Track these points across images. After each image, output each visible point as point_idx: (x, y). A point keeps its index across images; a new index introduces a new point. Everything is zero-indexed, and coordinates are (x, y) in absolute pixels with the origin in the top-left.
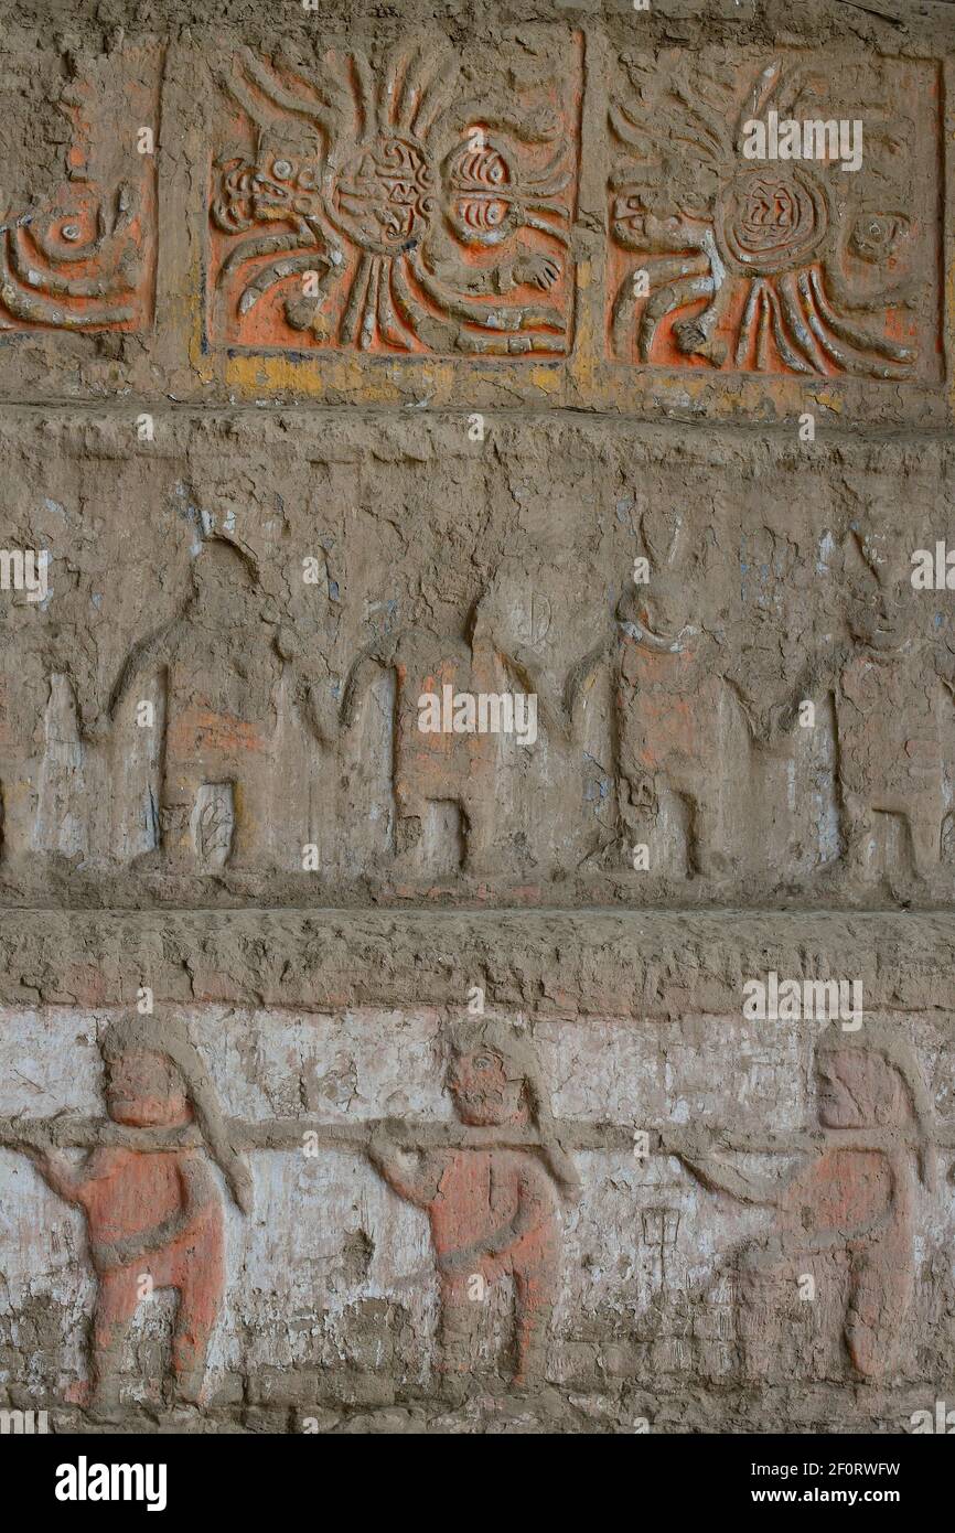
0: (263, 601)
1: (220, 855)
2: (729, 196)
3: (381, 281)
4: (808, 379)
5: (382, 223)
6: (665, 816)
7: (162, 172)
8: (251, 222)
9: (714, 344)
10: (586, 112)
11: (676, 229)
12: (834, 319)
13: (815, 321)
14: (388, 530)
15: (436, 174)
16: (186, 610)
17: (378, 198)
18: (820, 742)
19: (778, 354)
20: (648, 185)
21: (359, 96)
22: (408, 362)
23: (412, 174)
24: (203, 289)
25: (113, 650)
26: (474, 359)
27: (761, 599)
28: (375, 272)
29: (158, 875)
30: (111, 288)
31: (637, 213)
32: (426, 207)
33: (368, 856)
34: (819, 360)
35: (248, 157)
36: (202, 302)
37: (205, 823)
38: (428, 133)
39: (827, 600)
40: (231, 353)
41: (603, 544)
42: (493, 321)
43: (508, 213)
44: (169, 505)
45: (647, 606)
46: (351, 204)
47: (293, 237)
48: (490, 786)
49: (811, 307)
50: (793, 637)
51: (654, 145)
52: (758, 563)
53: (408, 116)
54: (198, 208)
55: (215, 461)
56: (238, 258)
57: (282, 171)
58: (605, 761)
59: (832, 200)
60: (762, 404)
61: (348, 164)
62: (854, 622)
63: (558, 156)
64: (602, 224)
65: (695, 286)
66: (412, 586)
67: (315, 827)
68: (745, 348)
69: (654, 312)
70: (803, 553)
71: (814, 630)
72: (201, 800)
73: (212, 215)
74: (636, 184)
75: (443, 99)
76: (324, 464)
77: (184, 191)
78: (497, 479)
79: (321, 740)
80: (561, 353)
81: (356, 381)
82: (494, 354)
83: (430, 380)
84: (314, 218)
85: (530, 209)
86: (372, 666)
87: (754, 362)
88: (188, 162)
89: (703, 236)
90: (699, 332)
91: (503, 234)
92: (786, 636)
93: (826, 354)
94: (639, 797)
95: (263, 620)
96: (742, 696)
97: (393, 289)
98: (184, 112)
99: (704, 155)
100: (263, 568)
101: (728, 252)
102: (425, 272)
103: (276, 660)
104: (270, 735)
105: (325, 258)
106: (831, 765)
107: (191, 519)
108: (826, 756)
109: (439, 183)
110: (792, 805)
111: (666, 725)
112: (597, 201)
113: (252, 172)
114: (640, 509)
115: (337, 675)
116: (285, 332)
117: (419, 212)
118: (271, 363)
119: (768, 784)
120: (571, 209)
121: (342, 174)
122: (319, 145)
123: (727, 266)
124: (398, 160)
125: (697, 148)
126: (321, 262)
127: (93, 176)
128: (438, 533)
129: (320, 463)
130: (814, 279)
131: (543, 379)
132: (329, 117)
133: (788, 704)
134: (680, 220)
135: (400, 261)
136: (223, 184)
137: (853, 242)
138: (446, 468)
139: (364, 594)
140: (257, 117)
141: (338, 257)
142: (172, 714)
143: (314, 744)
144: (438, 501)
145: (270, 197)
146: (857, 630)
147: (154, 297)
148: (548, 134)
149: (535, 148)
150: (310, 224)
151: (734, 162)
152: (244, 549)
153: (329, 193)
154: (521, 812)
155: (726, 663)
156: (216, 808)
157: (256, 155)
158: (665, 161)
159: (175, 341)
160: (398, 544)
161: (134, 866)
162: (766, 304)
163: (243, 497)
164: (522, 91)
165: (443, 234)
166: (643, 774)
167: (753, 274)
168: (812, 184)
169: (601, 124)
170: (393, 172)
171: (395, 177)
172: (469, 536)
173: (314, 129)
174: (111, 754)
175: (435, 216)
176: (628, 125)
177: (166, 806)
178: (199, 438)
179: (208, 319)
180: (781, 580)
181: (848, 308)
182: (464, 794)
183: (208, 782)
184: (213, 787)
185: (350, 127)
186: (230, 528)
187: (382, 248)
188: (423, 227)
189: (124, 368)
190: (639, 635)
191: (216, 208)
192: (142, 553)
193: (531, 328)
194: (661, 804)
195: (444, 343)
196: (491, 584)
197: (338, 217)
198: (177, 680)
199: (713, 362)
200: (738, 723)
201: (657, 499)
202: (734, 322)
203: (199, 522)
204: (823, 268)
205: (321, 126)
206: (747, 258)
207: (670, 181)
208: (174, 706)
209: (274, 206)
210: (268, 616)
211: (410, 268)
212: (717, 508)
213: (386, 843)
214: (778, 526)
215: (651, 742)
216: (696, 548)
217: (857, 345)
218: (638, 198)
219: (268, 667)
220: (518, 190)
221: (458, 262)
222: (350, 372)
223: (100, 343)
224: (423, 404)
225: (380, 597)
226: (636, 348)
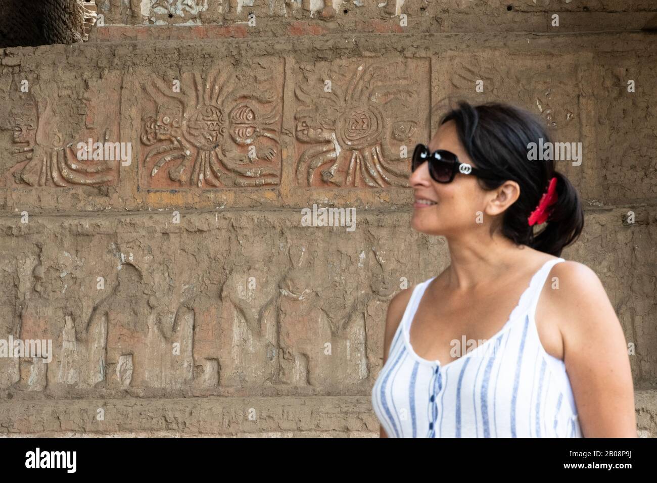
0: (144, 286)
1: (128, 382)
2: (342, 119)
3: (205, 161)
4: (376, 190)
5: (205, 138)
6: (298, 363)
7: (121, 123)
8: (155, 141)
9: (337, 178)
10: (285, 89)
11: (320, 134)
12: (386, 165)
13: (378, 166)
14: (191, 258)
15: (226, 118)
16: (115, 291)
17: (204, 129)
18: (359, 333)
19: (363, 180)
20: (310, 117)
21: (197, 90)
22: (216, 192)
23: (217, 119)
24: (138, 167)
25: (88, 307)
26: (241, 189)
27: (336, 278)
28: (203, 157)
29: (104, 390)
30: (103, 169)
31: (305, 128)
32: (222, 131)
33: (183, 380)
34: (380, 182)
35: (154, 116)
36: (137, 172)
37: (122, 370)
38: (223, 102)
39: (362, 277)
40: (148, 191)
41: (274, 260)
42: (249, 174)
43: (255, 131)
44: (110, 252)
45: (290, 283)
46: (193, 132)
47: (171, 146)
48: (229, 353)
49: (376, 161)
50: (349, 292)
51: (312, 101)
52: (335, 264)
53: (215, 96)
54: (135, 137)
55: (126, 235)
56: (150, 155)
57: (166, 120)
58: (274, 342)
59: (384, 118)
60: (357, 200)
61: (192, 116)
62: (373, 286)
63: (275, 107)
64: (292, 133)
65: (329, 156)
66: (200, 278)
67: (163, 370)
68: (350, 178)
69: (312, 166)
70: (353, 260)
71: (357, 289)
72: (121, 362)
73: (141, 139)
74: (305, 117)
75: (230, 88)
76: (167, 234)
77: (130, 131)
78: (233, 237)
79: (165, 337)
80: (276, 185)
81: (197, 200)
82: (250, 186)
83: (225, 198)
84: (179, 138)
85: (264, 129)
86: (185, 309)
87: (353, 183)
88: (132, 119)
89: (331, 136)
90: (331, 174)
91: (252, 140)
92: (346, 292)
93: (383, 179)
94: (287, 356)
95: (144, 293)
96: (328, 316)
97: (210, 164)
98: (130, 100)
99: (333, 103)
100: (144, 273)
101: (342, 142)
102: (223, 156)
103: (148, 308)
104: (146, 336)
105: (183, 153)
106: (364, 342)
107: (117, 257)
108: (362, 337)
109: (227, 121)
110: (348, 357)
111: (297, 328)
112: (289, 124)
113: (155, 121)
114: (289, 245)
115: (172, 313)
116: (169, 182)
117: (220, 133)
118: (164, 194)
119: (339, 350)
120: (280, 128)
121: (189, 120)
122: (181, 110)
123: (341, 146)
124: (211, 114)
125: (330, 101)
126: (182, 155)
127: (96, 127)
128: (210, 258)
129: (165, 234)
130: (378, 149)
131: (269, 195)
132: (185, 99)
133: (346, 319)
134: (322, 130)
135: (212, 152)
136: (145, 127)
137: (393, 134)
138: (213, 233)
139: (182, 282)
140: (157, 100)
141: (188, 153)
142: (109, 330)
143: (163, 340)
144: (210, 246)
145: (162, 131)
146: (374, 289)
147: (119, 171)
148: (270, 100)
149: (266, 105)
150: (178, 141)
151: (344, 105)
152: (137, 267)
153: (185, 128)
154: (242, 363)
155: (322, 303)
156: (127, 364)
157: (157, 115)
158: (317, 107)
159: (127, 188)
160: (195, 263)
161: (95, 387)
162: (358, 161)
163: (136, 248)
164: (260, 83)
165: (229, 141)
166: (288, 347)
167: (352, 149)
168: (376, 112)
169: (291, 94)
170: (209, 118)
171: (211, 120)
172: (222, 259)
173: (179, 103)
174: (88, 346)
175: (226, 134)
176: (303, 94)
177: (108, 364)
178: (120, 226)
179: (140, 179)
180: (343, 271)
181: (391, 160)
182: (219, 356)
183: (123, 355)
184: (125, 356)
185: (193, 103)
186: (131, 259)
187: (205, 148)
188: (221, 139)
189: (108, 199)
190: (286, 294)
191: (142, 137)
192: (99, 270)
193: (264, 176)
194: (296, 358)
195: (231, 184)
196: (230, 277)
197: (188, 137)
198: (111, 317)
199: (337, 185)
200: (326, 326)
201: (295, 241)
202: (346, 168)
203: (120, 258)
204: (381, 145)
205: (182, 103)
206: (349, 143)
207: (318, 115)
208: (110, 327)
209: (163, 134)
210: (146, 292)
211: (217, 155)
212: (319, 244)
213: (190, 376)
214: (343, 250)
215: (291, 334)
216: (311, 259)
217: (396, 175)
218: (305, 122)
219: (146, 311)
220: (258, 122)
221: (235, 152)
222: (195, 196)
223: (100, 190)
224: (223, 207)
225: (188, 283)
226: (306, 181)
